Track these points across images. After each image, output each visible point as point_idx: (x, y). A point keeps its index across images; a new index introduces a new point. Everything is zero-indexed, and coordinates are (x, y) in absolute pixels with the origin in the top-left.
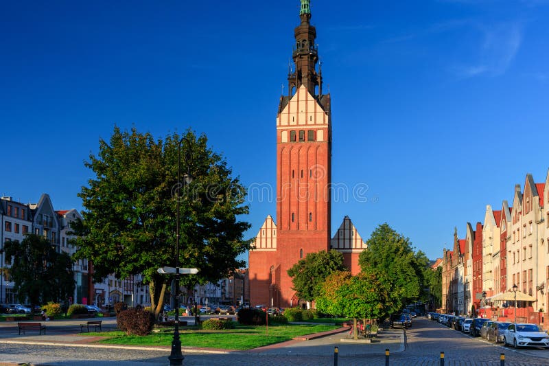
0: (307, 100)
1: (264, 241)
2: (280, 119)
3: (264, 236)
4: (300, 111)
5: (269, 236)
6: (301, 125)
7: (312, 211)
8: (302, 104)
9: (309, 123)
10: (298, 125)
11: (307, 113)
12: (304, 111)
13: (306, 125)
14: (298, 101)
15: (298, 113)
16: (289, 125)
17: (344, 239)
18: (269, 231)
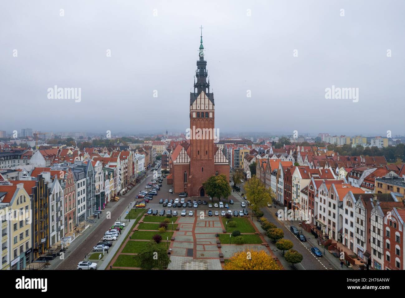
0: (205, 98)
1: (181, 159)
2: (192, 106)
3: (181, 157)
4: (202, 103)
5: (183, 157)
6: (202, 110)
7: (207, 150)
8: (203, 100)
9: (206, 109)
10: (200, 110)
11: (205, 104)
12: (204, 103)
13: (205, 110)
14: (201, 98)
15: (201, 104)
16: (196, 110)
17: (218, 158)
18: (183, 155)
